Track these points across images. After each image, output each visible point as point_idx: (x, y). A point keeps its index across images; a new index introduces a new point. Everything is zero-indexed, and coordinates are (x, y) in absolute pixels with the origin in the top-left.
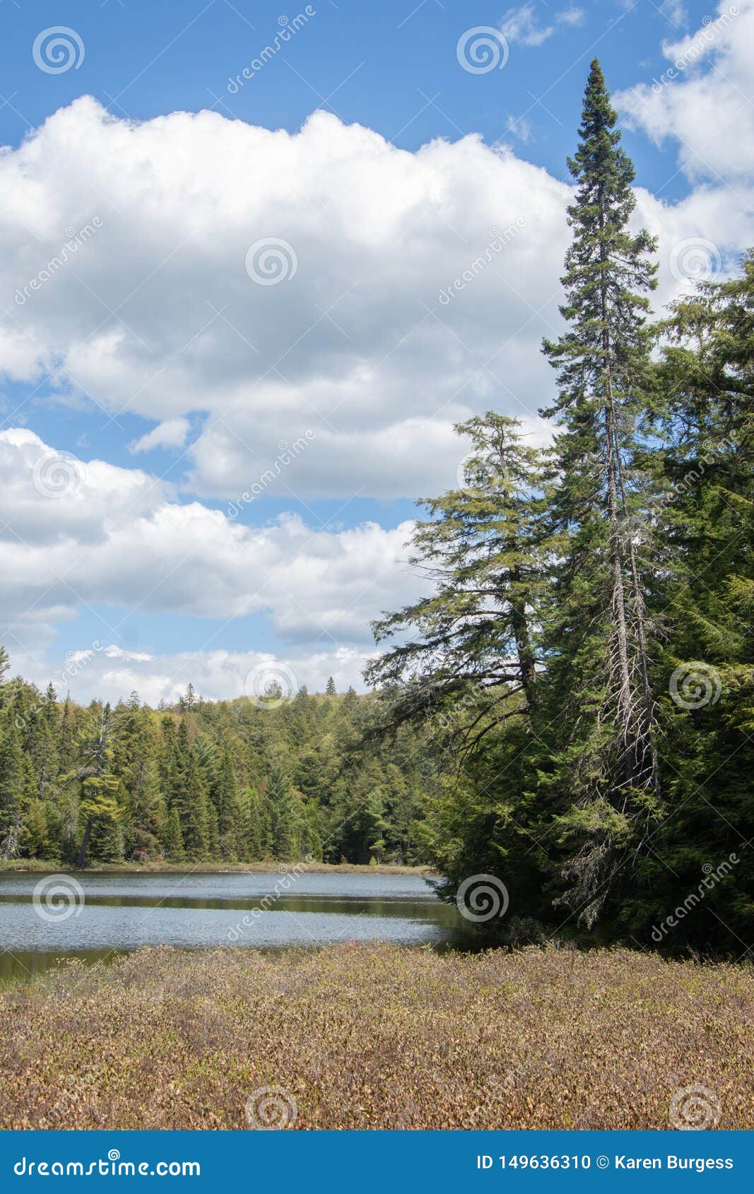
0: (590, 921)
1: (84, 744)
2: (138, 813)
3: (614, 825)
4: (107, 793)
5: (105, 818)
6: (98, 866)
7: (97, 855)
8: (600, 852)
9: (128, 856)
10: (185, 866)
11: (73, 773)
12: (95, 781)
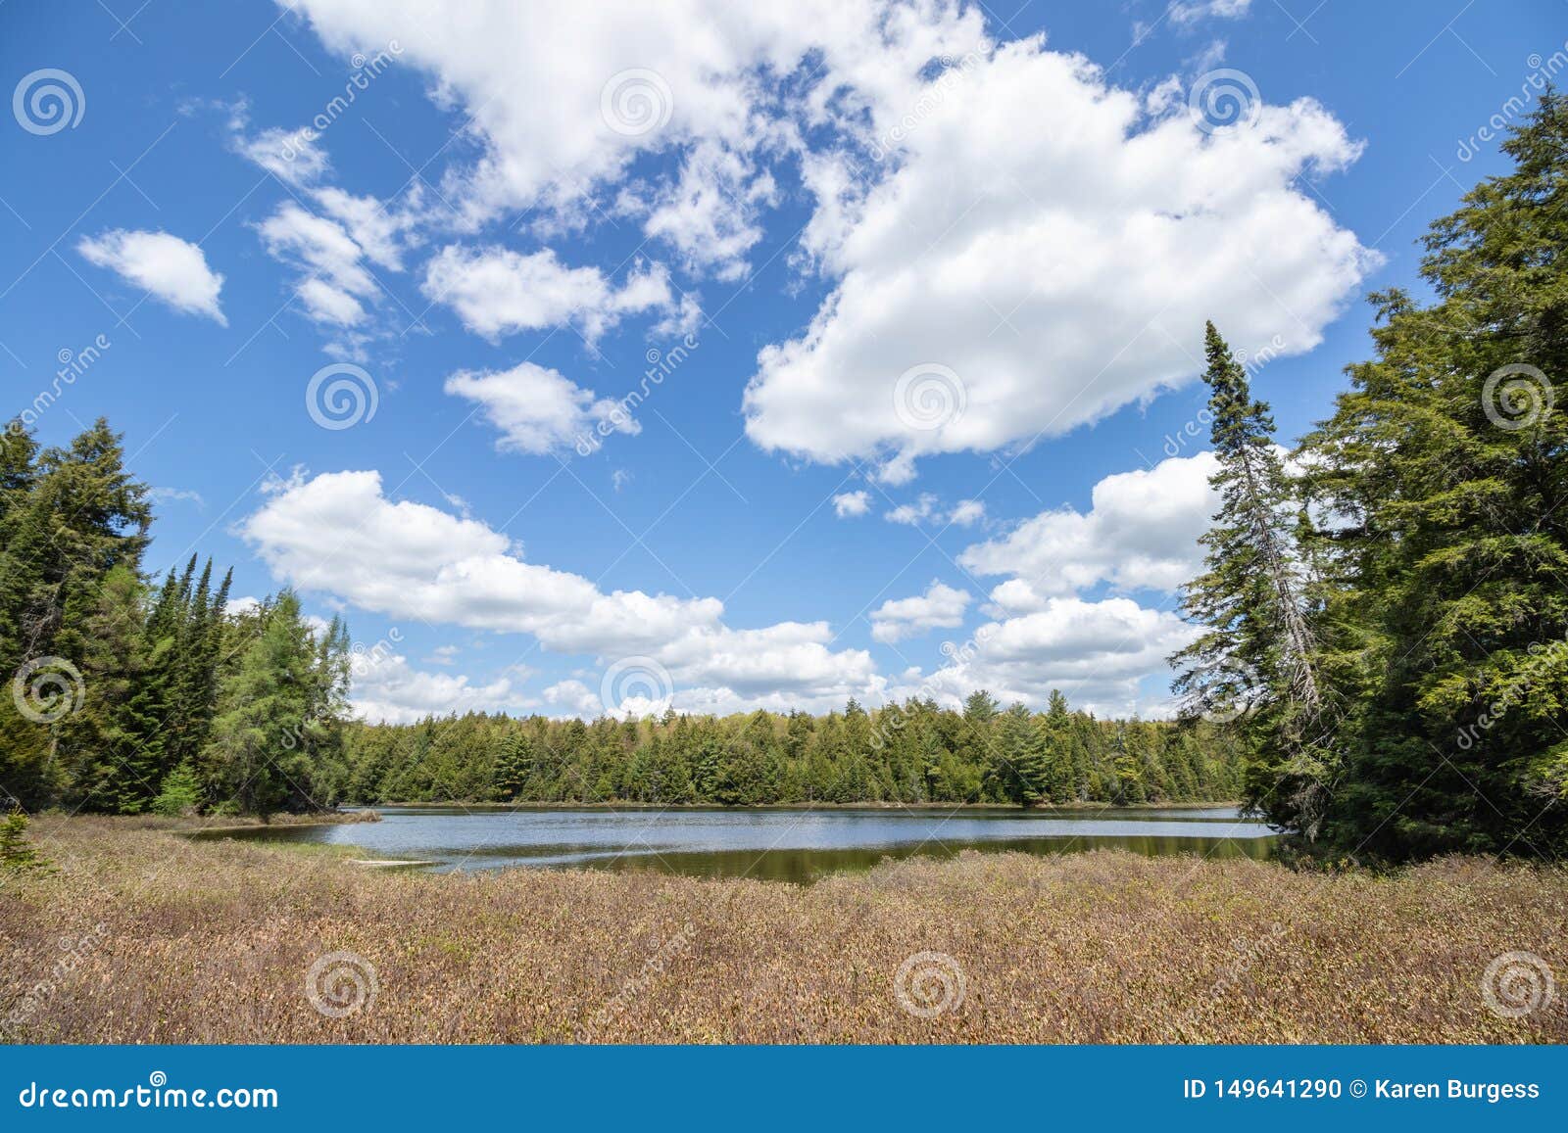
0: (1312, 837)
1: (1111, 742)
2: (1150, 776)
3: (1313, 770)
4: (1130, 767)
5: (1129, 779)
6: (1132, 805)
7: (1131, 798)
8: (1312, 788)
9: (1148, 799)
10: (1182, 805)
11: (1108, 756)
12: (1121, 760)
